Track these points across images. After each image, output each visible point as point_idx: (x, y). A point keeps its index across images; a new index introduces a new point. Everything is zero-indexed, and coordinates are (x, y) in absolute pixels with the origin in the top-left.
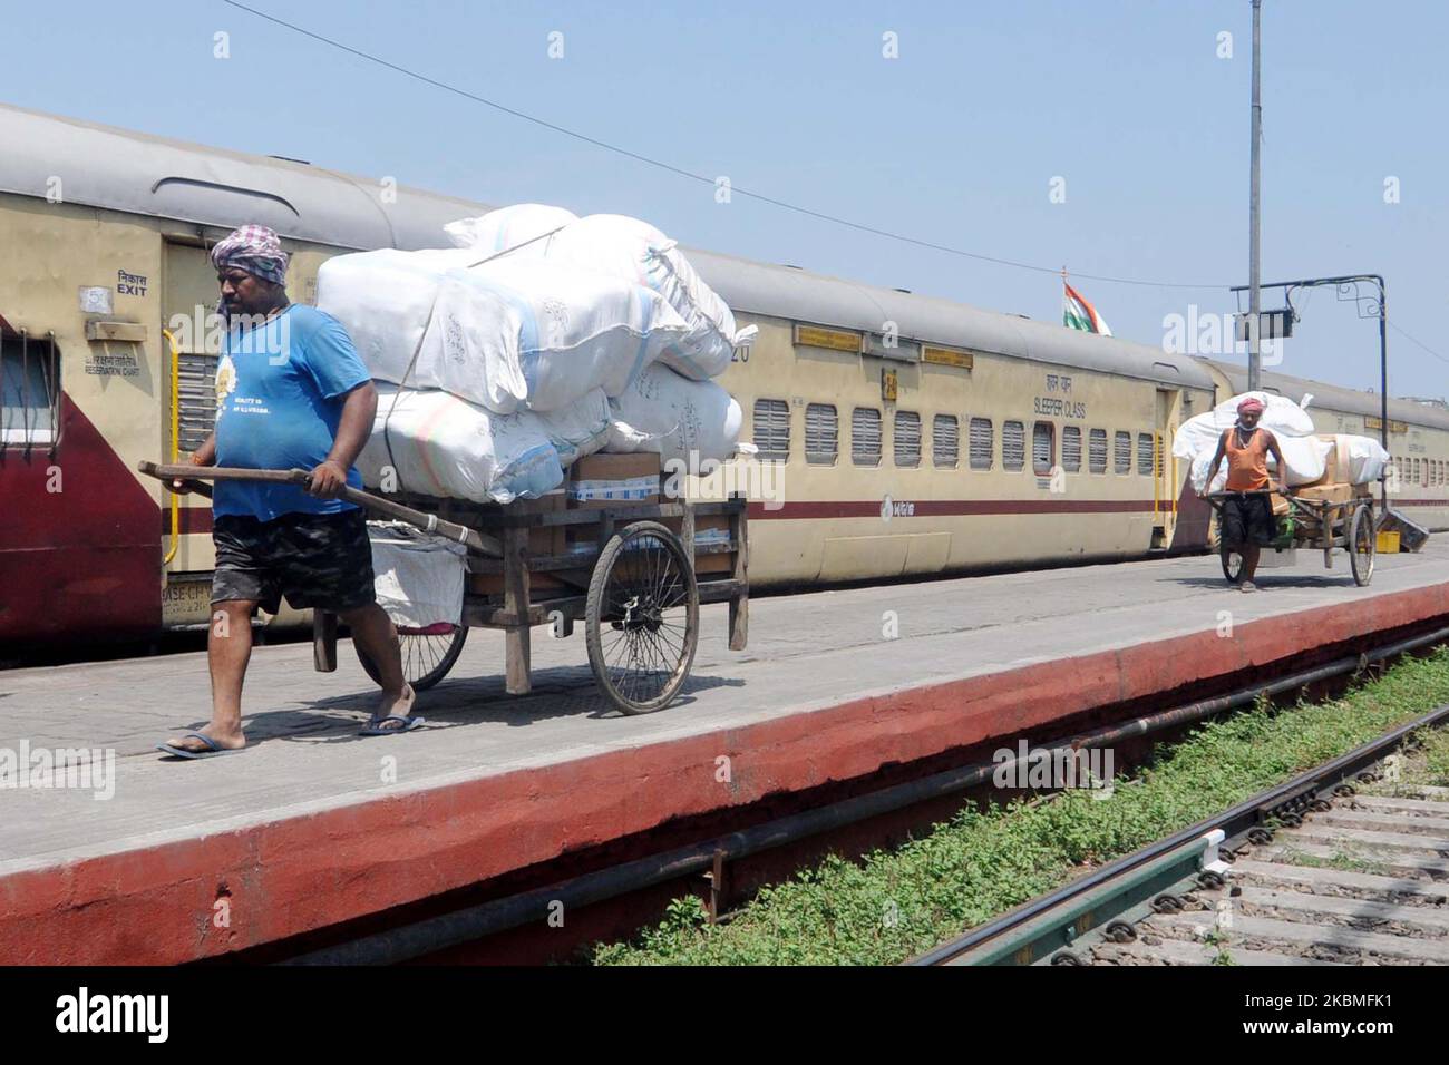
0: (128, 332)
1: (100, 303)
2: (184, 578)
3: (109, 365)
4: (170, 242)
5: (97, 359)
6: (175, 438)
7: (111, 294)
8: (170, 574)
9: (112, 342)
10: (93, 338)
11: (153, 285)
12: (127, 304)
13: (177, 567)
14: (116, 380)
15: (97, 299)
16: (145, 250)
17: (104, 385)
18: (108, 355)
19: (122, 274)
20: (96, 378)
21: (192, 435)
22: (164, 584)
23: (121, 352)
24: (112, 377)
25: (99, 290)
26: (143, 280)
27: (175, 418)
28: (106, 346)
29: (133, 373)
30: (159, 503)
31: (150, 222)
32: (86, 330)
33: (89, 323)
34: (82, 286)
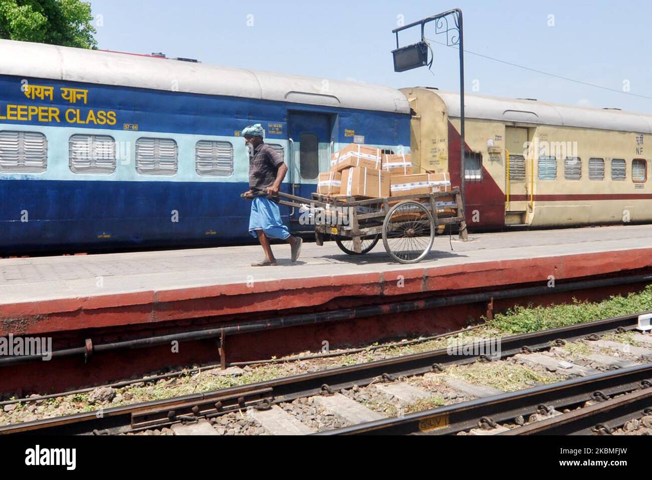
0: (498, 150)
2: (509, 213)
3: (493, 159)
4: (507, 126)
5: (491, 157)
6: (508, 177)
7: (494, 141)
8: (507, 212)
9: (494, 153)
10: (490, 152)
11: (503, 138)
12: (497, 143)
13: (508, 210)
14: (495, 162)
15: (491, 143)
16: (501, 129)
17: (492, 164)
18: (493, 156)
19: (496, 136)
20: (490, 162)
21: (511, 176)
22: (505, 214)
23: (495, 155)
25: (491, 140)
26: (501, 137)
27: (508, 172)
28: (492, 154)
29: (499, 160)
30: (504, 193)
31: (502, 122)
32: (488, 150)
33: (489, 148)
34: (487, 140)
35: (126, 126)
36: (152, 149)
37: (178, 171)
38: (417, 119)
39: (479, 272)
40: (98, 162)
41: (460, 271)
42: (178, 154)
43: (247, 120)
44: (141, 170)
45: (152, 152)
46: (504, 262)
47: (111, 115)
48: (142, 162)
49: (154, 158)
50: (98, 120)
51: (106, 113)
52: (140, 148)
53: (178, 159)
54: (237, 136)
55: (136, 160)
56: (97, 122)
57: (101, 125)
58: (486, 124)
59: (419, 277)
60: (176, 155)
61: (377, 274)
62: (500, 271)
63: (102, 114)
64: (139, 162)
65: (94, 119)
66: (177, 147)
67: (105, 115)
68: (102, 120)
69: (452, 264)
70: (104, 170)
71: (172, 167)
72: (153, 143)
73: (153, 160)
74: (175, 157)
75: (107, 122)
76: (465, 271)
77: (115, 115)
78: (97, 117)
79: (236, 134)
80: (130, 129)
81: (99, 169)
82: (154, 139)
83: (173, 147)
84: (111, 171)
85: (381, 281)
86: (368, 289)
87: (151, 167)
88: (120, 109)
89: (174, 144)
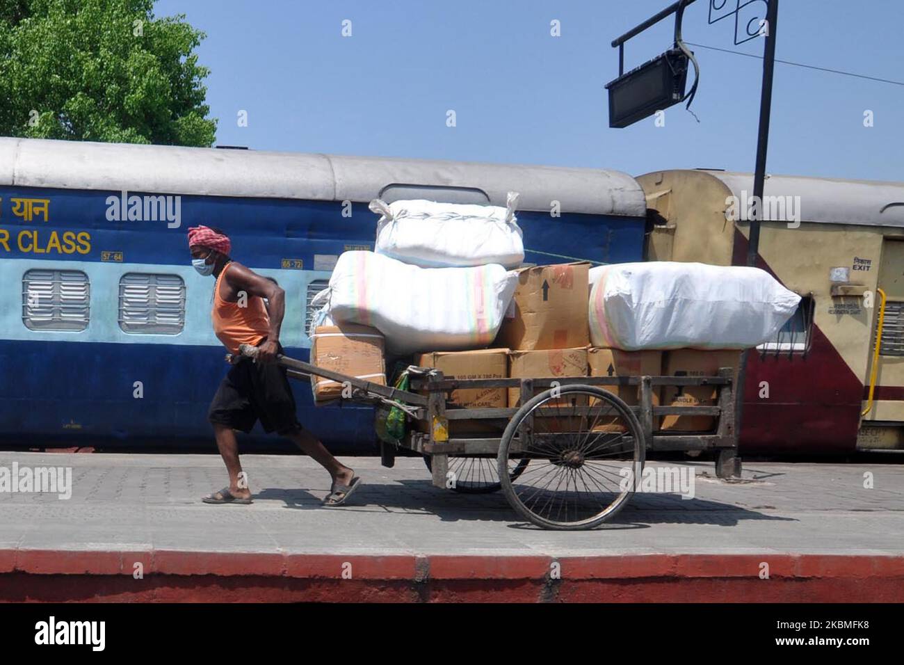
0: (856, 291)
1: (842, 276)
3: (842, 309)
4: (888, 240)
5: (836, 306)
6: (877, 349)
7: (849, 270)
8: (864, 422)
9: (846, 296)
10: (835, 294)
11: (875, 264)
12: (857, 275)
13: (868, 418)
14: (846, 318)
15: (840, 274)
16: (872, 245)
17: (839, 319)
18: (843, 303)
19: (856, 259)
20: (835, 316)
21: (886, 347)
22: (860, 426)
23: (851, 302)
24: (844, 315)
25: (842, 269)
26: (869, 262)
27: (878, 337)
28: (842, 299)
29: (856, 313)
30: (863, 383)
31: (878, 229)
32: (832, 290)
33: (834, 287)
34: (832, 268)
35: (105, 254)
36: (146, 291)
37: (185, 328)
38: (667, 231)
39: (724, 579)
40: (64, 313)
41: (662, 572)
42: (185, 300)
43: (305, 239)
44: (127, 325)
45: (145, 296)
46: (809, 560)
47: (83, 238)
48: (130, 313)
49: (148, 306)
50: (64, 247)
51: (76, 235)
52: (126, 291)
53: (186, 308)
54: (287, 268)
55: (119, 310)
56: (62, 250)
57: (69, 254)
58: (832, 235)
59: (533, 577)
60: (182, 302)
61: (411, 560)
62: (795, 585)
63: (69, 238)
64: (124, 313)
65: (57, 245)
66: (185, 288)
67: (74, 238)
68: (69, 247)
69: (645, 551)
70: (75, 325)
71: (175, 321)
72: (147, 282)
73: (148, 309)
74: (181, 305)
75: (76, 250)
76: (679, 573)
77: (88, 238)
78: (62, 242)
79: (284, 263)
80: (111, 260)
81: (65, 324)
82: (148, 275)
83: (178, 288)
84: (83, 327)
85: (418, 579)
86: (381, 593)
87: (143, 321)
88: (96, 228)
89: (179, 283)
